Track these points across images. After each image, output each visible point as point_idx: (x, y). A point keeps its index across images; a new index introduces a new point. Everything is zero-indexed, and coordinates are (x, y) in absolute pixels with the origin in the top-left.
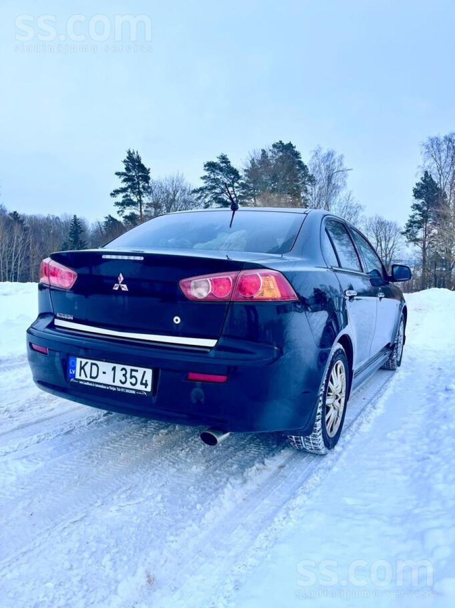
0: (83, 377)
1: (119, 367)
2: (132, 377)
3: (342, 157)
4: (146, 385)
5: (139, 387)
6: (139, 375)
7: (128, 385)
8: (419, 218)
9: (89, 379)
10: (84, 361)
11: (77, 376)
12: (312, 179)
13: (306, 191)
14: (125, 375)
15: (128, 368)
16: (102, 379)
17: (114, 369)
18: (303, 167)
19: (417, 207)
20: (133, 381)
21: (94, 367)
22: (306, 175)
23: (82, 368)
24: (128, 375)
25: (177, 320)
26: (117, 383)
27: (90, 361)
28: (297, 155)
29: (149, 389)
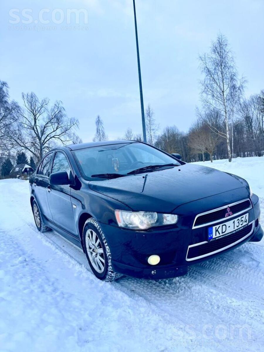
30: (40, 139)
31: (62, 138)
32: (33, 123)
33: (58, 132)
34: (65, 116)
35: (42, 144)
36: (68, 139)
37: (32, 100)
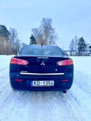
0: (35, 85)
1: (45, 81)
2: (49, 83)
3: (16, 30)
4: (53, 84)
5: (51, 85)
6: (51, 82)
7: (48, 85)
8: (31, 43)
9: (37, 85)
10: (35, 81)
11: (33, 85)
12: (10, 34)
13: (9, 36)
14: (47, 83)
15: (48, 81)
16: (41, 85)
17: (44, 82)
18: (8, 31)
19: (31, 41)
20: (49, 84)
21: (38, 83)
22: (8, 33)
23: (34, 83)
24: (48, 83)
25: (56, 70)
26: (45, 85)
27: (37, 81)
28: (6, 28)
29: (53, 85)
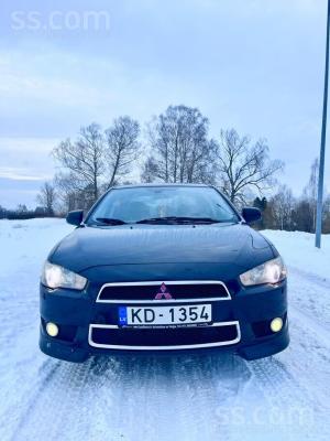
30: (233, 184)
31: (260, 184)
32: (228, 165)
33: (256, 176)
34: (267, 156)
35: (234, 191)
36: (267, 186)
37: (231, 137)
